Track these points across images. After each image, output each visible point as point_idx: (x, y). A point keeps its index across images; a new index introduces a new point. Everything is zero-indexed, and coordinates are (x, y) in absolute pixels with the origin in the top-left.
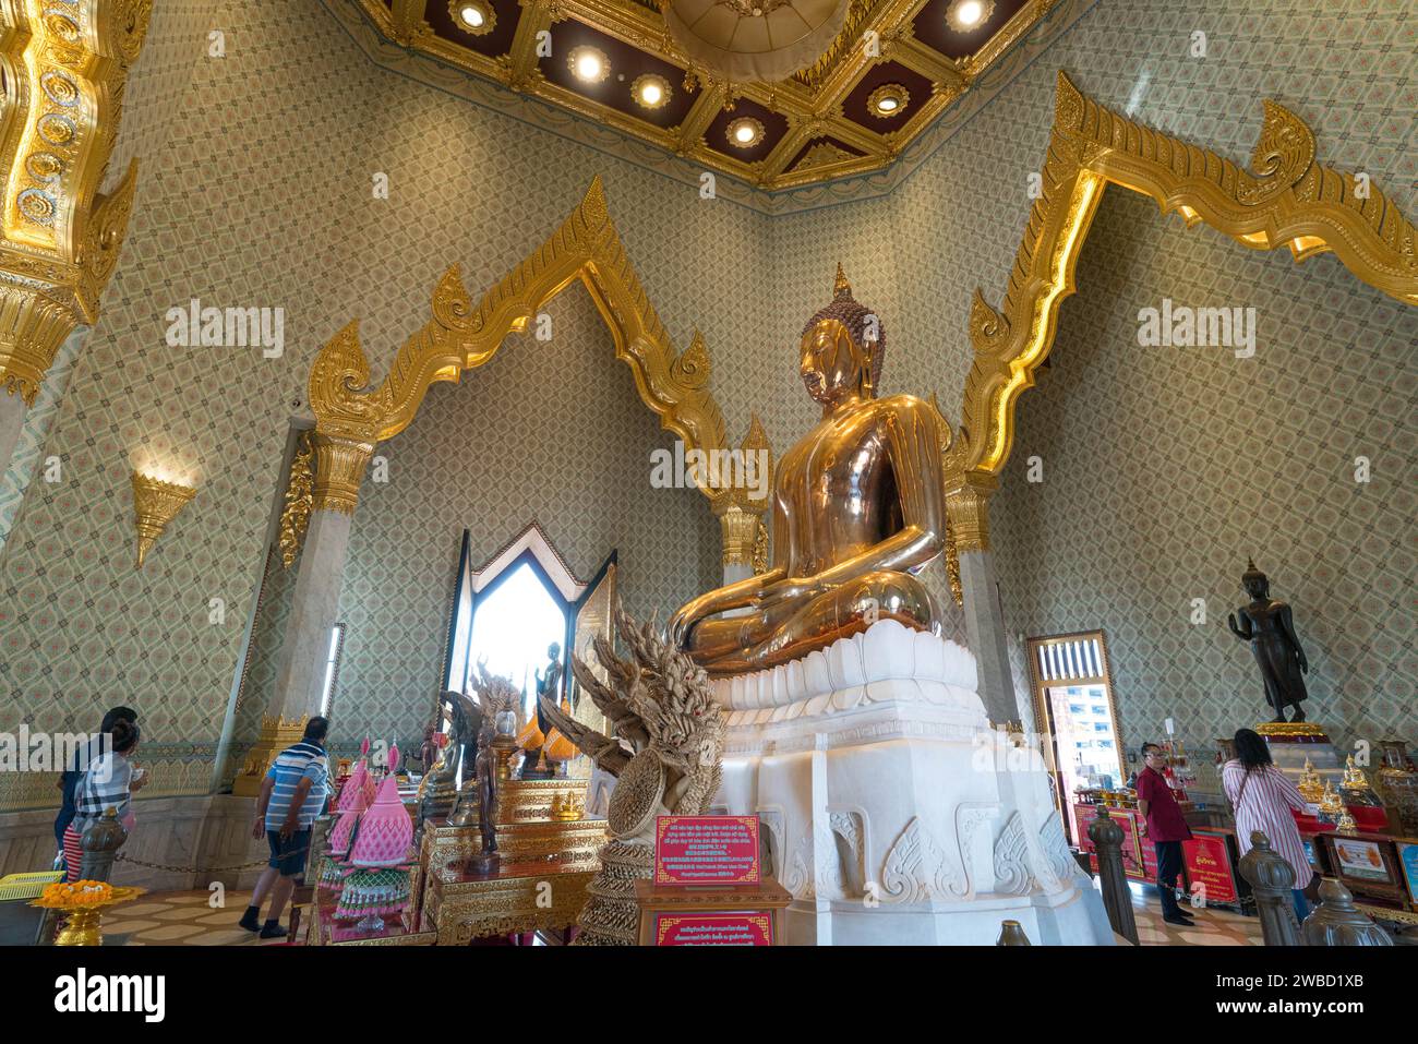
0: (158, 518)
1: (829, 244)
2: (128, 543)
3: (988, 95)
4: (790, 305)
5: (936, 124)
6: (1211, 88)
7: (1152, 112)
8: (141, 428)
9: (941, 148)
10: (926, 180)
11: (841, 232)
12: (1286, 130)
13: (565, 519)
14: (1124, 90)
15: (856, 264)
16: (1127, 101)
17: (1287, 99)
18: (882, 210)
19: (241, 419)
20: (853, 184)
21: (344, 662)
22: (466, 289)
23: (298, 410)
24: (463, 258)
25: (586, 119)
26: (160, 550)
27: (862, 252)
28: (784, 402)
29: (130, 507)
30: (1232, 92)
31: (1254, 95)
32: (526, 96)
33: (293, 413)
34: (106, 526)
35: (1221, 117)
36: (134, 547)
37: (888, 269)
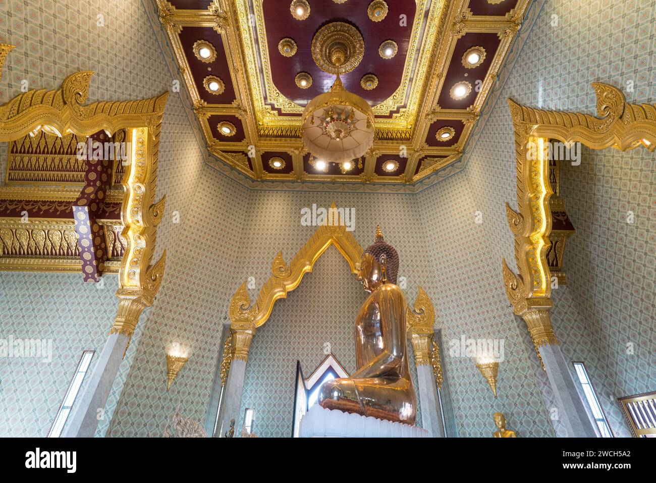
0: (175, 371)
1: (442, 199)
2: (165, 381)
3: (486, 117)
4: (430, 231)
5: (472, 135)
6: (569, 85)
7: (549, 103)
8: (170, 338)
9: (476, 144)
10: (475, 159)
11: (446, 192)
12: (605, 94)
13: (345, 350)
14: (535, 98)
15: (456, 204)
16: (537, 102)
17: (602, 79)
18: (462, 177)
19: (205, 328)
20: (447, 170)
21: (254, 427)
22: (285, 260)
23: (226, 321)
24: (283, 249)
25: (327, 182)
26: (175, 383)
27: (457, 198)
28: (435, 277)
29: (165, 368)
30: (578, 83)
31: (587, 82)
32: (303, 182)
33: (224, 322)
34: (157, 376)
35: (577, 96)
36: (166, 383)
37: (471, 202)
